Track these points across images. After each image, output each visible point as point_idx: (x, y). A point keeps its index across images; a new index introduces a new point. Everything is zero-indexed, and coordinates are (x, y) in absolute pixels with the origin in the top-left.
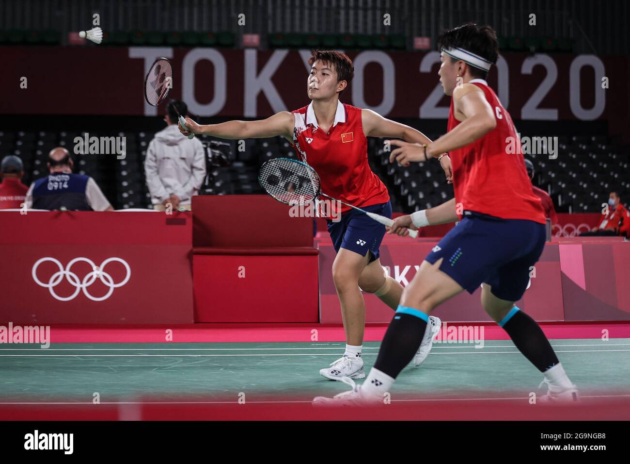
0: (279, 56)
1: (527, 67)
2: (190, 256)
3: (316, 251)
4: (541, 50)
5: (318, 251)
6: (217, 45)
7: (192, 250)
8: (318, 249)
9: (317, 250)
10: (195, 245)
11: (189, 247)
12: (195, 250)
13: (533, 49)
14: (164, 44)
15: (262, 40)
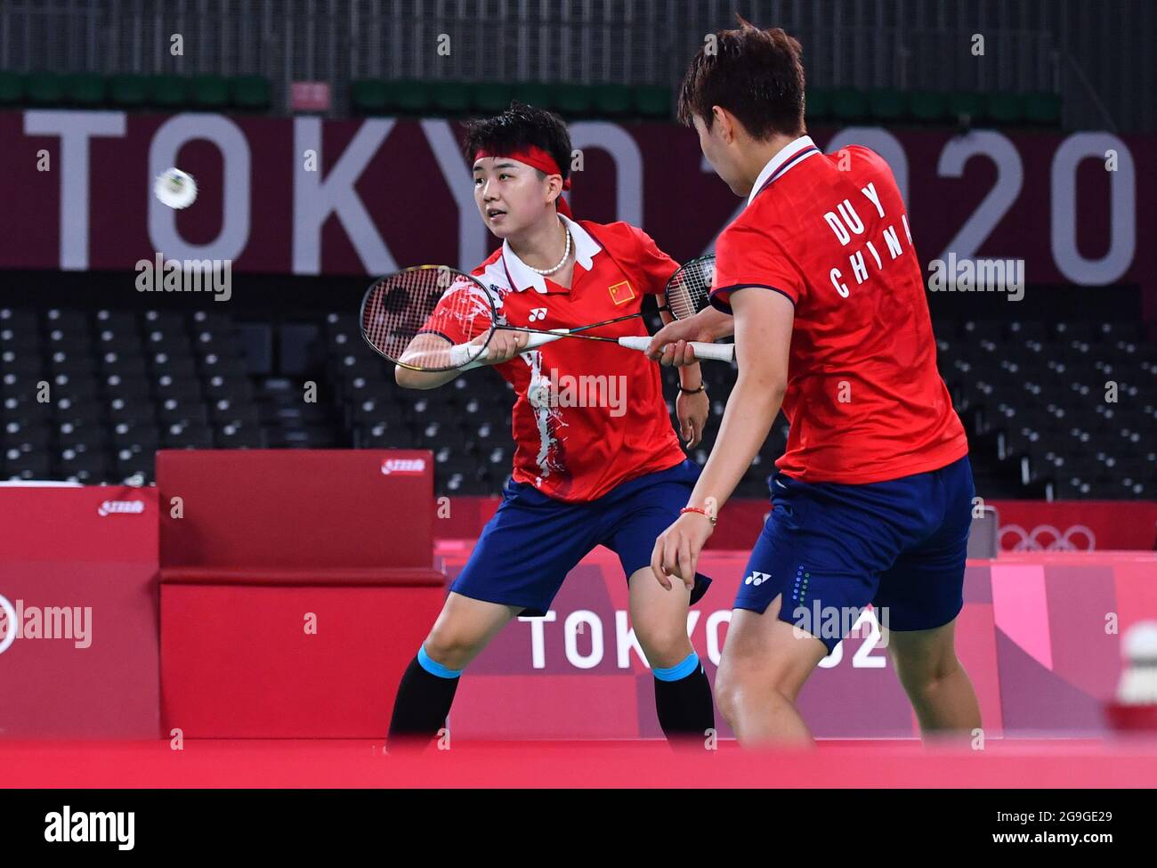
0: (373, 133)
1: (952, 161)
2: (155, 588)
3: (439, 577)
4: (985, 122)
5: (445, 577)
6: (228, 108)
7: (158, 575)
8: (444, 572)
9: (441, 574)
10: (164, 561)
11: (151, 568)
12: (166, 574)
13: (965, 117)
14: (106, 103)
15: (336, 94)
